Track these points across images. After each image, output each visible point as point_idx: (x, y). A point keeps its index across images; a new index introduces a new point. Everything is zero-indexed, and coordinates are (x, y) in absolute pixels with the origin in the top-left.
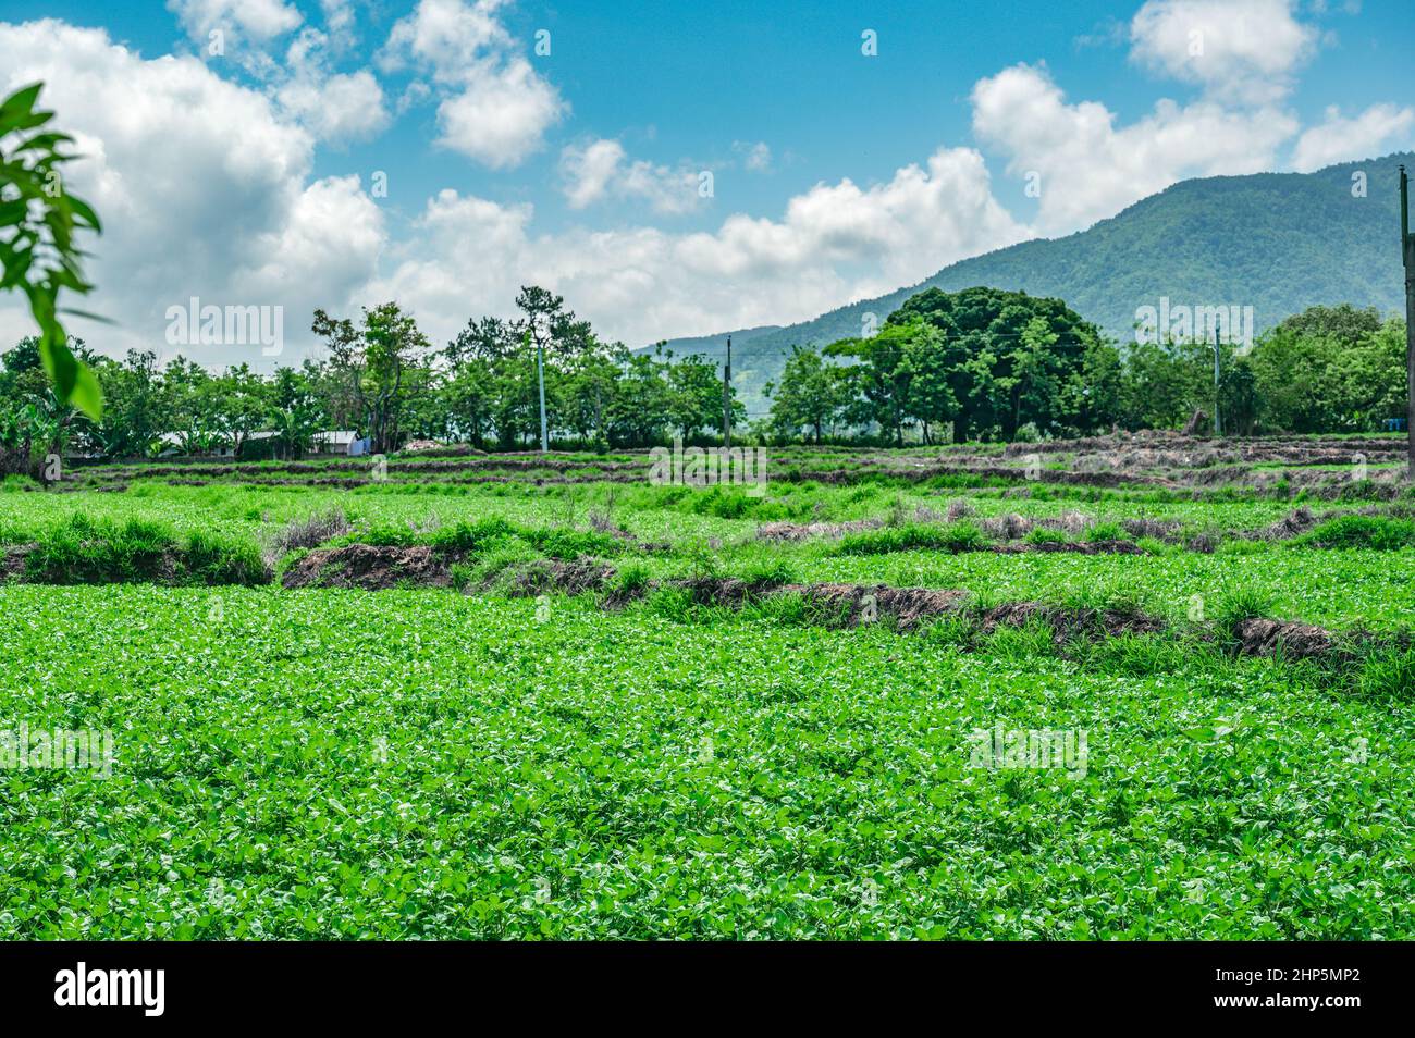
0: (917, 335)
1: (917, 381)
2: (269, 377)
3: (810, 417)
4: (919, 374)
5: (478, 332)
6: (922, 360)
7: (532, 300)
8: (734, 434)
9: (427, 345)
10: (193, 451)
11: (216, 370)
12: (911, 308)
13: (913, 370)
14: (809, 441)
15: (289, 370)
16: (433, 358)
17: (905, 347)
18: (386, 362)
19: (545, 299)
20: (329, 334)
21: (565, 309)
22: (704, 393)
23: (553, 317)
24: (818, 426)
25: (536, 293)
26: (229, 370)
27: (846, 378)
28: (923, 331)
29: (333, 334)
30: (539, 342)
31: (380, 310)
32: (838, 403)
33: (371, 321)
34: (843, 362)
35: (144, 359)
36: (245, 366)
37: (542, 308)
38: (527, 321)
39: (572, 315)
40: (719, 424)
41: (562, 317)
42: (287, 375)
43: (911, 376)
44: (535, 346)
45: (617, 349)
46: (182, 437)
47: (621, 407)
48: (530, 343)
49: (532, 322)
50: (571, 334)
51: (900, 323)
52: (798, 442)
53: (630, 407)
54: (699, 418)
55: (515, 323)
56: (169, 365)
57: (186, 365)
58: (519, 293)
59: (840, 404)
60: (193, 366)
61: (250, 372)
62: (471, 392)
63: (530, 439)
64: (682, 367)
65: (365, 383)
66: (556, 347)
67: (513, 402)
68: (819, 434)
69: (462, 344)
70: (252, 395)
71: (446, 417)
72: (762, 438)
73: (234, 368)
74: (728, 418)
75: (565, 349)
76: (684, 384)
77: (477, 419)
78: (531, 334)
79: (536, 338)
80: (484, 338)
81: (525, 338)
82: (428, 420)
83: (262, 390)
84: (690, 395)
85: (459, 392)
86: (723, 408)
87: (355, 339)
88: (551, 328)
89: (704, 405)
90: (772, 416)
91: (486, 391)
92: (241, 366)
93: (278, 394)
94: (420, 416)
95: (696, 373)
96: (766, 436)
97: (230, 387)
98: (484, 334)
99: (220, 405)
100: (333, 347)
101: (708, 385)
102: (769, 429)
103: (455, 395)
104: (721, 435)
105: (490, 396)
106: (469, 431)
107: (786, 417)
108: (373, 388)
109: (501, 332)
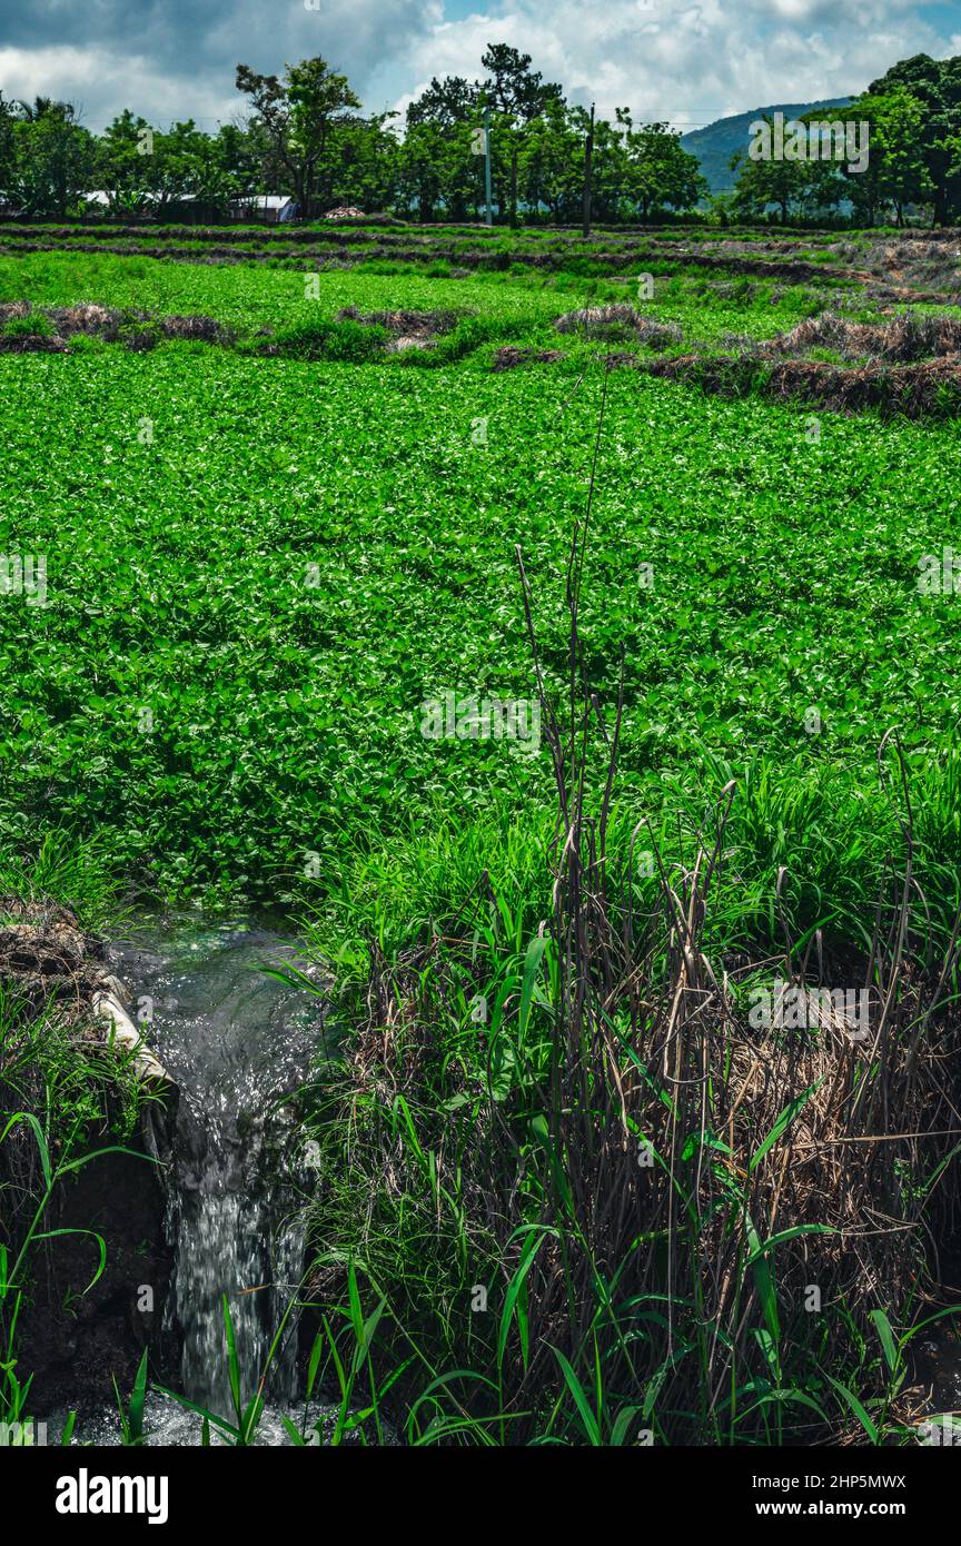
0: (895, 106)
1: (891, 159)
2: (214, 133)
3: (774, 194)
4: (892, 151)
5: (441, 92)
6: (898, 135)
7: (498, 60)
8: (698, 211)
9: (358, 106)
10: (117, 213)
12: (895, 77)
13: (887, 146)
14: (774, 222)
16: (382, 119)
17: (882, 120)
18: (316, 128)
19: (512, 58)
20: (254, 92)
21: (532, 69)
22: (660, 165)
23: (521, 78)
24: (784, 205)
25: (502, 52)
26: (175, 128)
28: (902, 104)
29: (257, 91)
30: (505, 106)
31: (305, 66)
32: (804, 181)
33: (295, 79)
36: (191, 123)
37: (509, 69)
38: (494, 83)
39: (539, 75)
40: (678, 200)
41: (529, 79)
43: (885, 152)
44: (502, 109)
45: (577, 114)
46: (110, 197)
47: (573, 179)
48: (496, 106)
49: (500, 84)
50: (539, 96)
51: (882, 92)
52: (762, 222)
54: (654, 192)
55: (482, 83)
56: (117, 120)
57: (133, 120)
58: (485, 51)
59: (808, 183)
60: (141, 121)
61: (196, 129)
62: (417, 157)
63: (482, 210)
64: (642, 136)
65: (292, 144)
66: (523, 111)
67: (464, 169)
68: (785, 211)
69: (424, 106)
70: (196, 154)
71: (392, 184)
72: (723, 216)
73: (178, 125)
74: (689, 193)
75: (529, 114)
76: (645, 155)
77: (425, 186)
78: (498, 96)
79: (503, 100)
80: (447, 100)
81: (490, 101)
82: (373, 187)
83: (206, 149)
84: (647, 167)
85: (406, 157)
86: (684, 183)
87: (281, 96)
88: (518, 91)
89: (661, 178)
90: (736, 192)
91: (436, 157)
92: (185, 122)
93: (222, 155)
94: (365, 181)
95: (658, 144)
96: (729, 214)
97: (174, 144)
98: (448, 96)
99: (162, 163)
100: (258, 105)
101: (669, 157)
102: (733, 206)
103: (402, 160)
104: (681, 212)
105: (438, 163)
106: (416, 199)
107: (750, 194)
108: (299, 150)
109: (466, 93)
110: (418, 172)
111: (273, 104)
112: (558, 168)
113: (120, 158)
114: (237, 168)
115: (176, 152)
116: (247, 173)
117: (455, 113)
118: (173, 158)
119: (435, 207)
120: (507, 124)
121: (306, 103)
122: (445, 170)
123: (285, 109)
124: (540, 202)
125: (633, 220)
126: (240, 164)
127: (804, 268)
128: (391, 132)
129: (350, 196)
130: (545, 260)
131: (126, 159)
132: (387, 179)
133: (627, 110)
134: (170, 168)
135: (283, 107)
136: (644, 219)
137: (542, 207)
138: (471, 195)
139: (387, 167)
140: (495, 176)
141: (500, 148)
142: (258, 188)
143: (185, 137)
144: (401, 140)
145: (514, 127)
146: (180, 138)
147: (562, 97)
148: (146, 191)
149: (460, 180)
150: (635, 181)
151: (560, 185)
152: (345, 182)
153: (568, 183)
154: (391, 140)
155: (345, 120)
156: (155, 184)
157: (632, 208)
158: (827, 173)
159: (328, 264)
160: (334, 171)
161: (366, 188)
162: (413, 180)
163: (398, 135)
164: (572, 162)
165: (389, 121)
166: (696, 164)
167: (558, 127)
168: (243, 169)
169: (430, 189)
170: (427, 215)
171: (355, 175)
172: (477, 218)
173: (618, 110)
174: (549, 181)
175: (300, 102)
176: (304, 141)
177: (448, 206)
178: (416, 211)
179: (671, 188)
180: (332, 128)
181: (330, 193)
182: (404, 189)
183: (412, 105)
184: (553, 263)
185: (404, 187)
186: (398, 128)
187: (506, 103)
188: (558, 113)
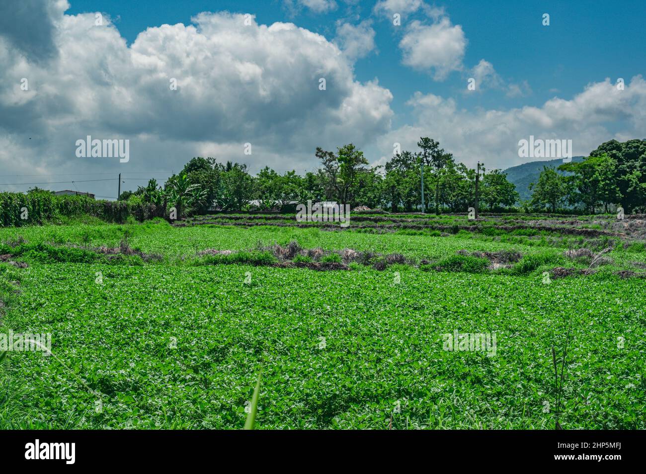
0: (603, 162)
1: (601, 184)
2: (303, 176)
3: (549, 199)
4: (602, 181)
5: (400, 158)
6: (605, 174)
7: (425, 144)
8: (514, 207)
9: (367, 164)
10: (263, 209)
11: (282, 173)
12: (601, 149)
13: (600, 179)
14: (549, 211)
15: (311, 174)
16: (376, 169)
17: (597, 168)
18: (349, 172)
19: (431, 143)
21: (440, 148)
22: (498, 187)
23: (434, 151)
24: (553, 204)
25: (426, 140)
26: (287, 174)
27: (569, 182)
28: (606, 161)
29: (324, 158)
31: (345, 148)
32: (563, 194)
33: (341, 153)
34: (568, 174)
35: (242, 167)
36: (294, 172)
37: (430, 147)
38: (423, 153)
39: (443, 150)
40: (506, 202)
41: (438, 152)
42: (310, 176)
43: (599, 181)
44: (426, 164)
45: (460, 166)
46: (260, 202)
47: (459, 194)
48: (424, 163)
49: (425, 154)
50: (441, 159)
51: (596, 156)
52: (544, 212)
53: (464, 193)
54: (495, 199)
55: (417, 154)
56: (262, 171)
57: (269, 171)
58: (419, 140)
59: (564, 194)
60: (272, 171)
61: (295, 174)
62: (392, 185)
63: (419, 207)
64: (490, 175)
65: (338, 180)
66: (436, 165)
67: (411, 190)
68: (554, 208)
69: (392, 163)
70: (296, 184)
71: (380, 196)
72: (526, 209)
73: (288, 172)
74: (511, 199)
75: (439, 166)
76: (491, 183)
77: (394, 197)
78: (425, 159)
79: (427, 160)
80: (403, 161)
81: (422, 161)
82: (372, 197)
83: (299, 182)
84: (492, 188)
85: (386, 185)
86: (509, 195)
87: (335, 160)
88: (433, 156)
89: (498, 193)
90: (533, 199)
91: (399, 184)
92: (291, 171)
93: (307, 184)
94: (368, 195)
95: (497, 179)
96: (529, 208)
97: (286, 180)
98: (404, 160)
99: (281, 188)
100: (325, 164)
101: (502, 184)
102: (531, 205)
103: (384, 186)
104: (507, 207)
105: (400, 187)
106: (391, 202)
107: (538, 199)
108: (342, 182)
109: (411, 158)
110: (392, 191)
111: (331, 163)
112: (452, 189)
113: (263, 186)
114: (313, 190)
115: (287, 183)
116: (318, 192)
117: (406, 167)
118: (285, 186)
119: (398, 206)
120: (429, 170)
121: (346, 162)
122: (403, 190)
123: (336, 165)
124: (444, 204)
125: (486, 211)
126: (314, 188)
127: (595, 232)
128: (379, 174)
129: (362, 201)
130: (475, 229)
131: (266, 187)
132: (378, 194)
133: (483, 165)
134: (285, 190)
135: (335, 165)
136: (491, 211)
137: (445, 206)
138: (415, 201)
139: (378, 189)
140: (425, 192)
141: (427, 181)
142: (322, 198)
143: (291, 178)
144: (384, 178)
145: (432, 172)
146: (289, 178)
147: (452, 159)
148: (275, 199)
149: (409, 195)
150: (487, 194)
151: (454, 196)
152: (360, 195)
153: (457, 195)
154: (379, 178)
155: (361, 169)
156: (278, 196)
157: (486, 206)
158: (572, 190)
159: (384, 231)
160: (355, 191)
161: (369, 198)
162: (389, 194)
163: (383, 175)
164: (459, 186)
165: (379, 170)
166: (514, 187)
167: (453, 172)
168: (315, 191)
169: (396, 197)
170: (395, 209)
171: (364, 192)
172: (417, 210)
173: (479, 165)
174: (449, 195)
175: (343, 162)
176: (344, 179)
177: (404, 205)
178: (390, 207)
179: (504, 197)
180: (356, 173)
181: (354, 200)
182: (385, 198)
183: (387, 163)
184: (478, 230)
185: (385, 197)
186: (382, 173)
187: (428, 162)
188: (451, 167)
